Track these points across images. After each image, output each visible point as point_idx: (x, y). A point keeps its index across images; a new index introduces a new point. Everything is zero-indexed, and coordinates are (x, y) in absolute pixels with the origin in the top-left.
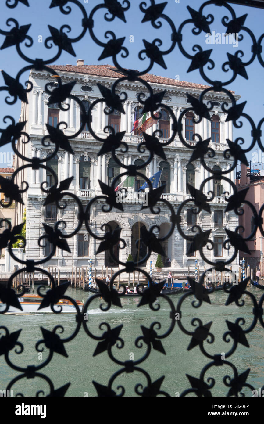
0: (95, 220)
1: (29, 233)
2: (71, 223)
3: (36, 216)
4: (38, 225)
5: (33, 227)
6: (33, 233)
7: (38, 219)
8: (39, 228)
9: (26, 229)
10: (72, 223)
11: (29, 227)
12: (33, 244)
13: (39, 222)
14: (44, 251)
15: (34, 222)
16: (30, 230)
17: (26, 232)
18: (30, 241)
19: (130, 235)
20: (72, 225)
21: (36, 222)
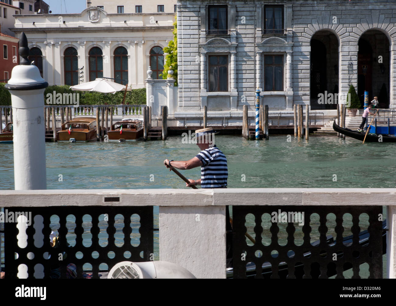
0: (291, 29)
1: (183, 55)
2: (251, 36)
3: (192, 27)
4: (196, 41)
5: (189, 45)
6: (188, 54)
7: (196, 32)
8: (198, 46)
9: (178, 48)
10: (253, 36)
11: (182, 45)
12: (189, 72)
13: (197, 36)
14: (208, 84)
15: (189, 36)
16: (183, 50)
17: (177, 53)
18: (184, 67)
19: (356, 53)
20: (251, 40)
21: (192, 36)
